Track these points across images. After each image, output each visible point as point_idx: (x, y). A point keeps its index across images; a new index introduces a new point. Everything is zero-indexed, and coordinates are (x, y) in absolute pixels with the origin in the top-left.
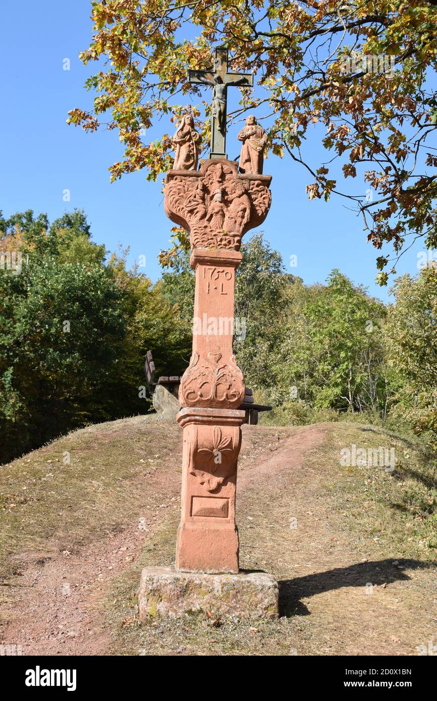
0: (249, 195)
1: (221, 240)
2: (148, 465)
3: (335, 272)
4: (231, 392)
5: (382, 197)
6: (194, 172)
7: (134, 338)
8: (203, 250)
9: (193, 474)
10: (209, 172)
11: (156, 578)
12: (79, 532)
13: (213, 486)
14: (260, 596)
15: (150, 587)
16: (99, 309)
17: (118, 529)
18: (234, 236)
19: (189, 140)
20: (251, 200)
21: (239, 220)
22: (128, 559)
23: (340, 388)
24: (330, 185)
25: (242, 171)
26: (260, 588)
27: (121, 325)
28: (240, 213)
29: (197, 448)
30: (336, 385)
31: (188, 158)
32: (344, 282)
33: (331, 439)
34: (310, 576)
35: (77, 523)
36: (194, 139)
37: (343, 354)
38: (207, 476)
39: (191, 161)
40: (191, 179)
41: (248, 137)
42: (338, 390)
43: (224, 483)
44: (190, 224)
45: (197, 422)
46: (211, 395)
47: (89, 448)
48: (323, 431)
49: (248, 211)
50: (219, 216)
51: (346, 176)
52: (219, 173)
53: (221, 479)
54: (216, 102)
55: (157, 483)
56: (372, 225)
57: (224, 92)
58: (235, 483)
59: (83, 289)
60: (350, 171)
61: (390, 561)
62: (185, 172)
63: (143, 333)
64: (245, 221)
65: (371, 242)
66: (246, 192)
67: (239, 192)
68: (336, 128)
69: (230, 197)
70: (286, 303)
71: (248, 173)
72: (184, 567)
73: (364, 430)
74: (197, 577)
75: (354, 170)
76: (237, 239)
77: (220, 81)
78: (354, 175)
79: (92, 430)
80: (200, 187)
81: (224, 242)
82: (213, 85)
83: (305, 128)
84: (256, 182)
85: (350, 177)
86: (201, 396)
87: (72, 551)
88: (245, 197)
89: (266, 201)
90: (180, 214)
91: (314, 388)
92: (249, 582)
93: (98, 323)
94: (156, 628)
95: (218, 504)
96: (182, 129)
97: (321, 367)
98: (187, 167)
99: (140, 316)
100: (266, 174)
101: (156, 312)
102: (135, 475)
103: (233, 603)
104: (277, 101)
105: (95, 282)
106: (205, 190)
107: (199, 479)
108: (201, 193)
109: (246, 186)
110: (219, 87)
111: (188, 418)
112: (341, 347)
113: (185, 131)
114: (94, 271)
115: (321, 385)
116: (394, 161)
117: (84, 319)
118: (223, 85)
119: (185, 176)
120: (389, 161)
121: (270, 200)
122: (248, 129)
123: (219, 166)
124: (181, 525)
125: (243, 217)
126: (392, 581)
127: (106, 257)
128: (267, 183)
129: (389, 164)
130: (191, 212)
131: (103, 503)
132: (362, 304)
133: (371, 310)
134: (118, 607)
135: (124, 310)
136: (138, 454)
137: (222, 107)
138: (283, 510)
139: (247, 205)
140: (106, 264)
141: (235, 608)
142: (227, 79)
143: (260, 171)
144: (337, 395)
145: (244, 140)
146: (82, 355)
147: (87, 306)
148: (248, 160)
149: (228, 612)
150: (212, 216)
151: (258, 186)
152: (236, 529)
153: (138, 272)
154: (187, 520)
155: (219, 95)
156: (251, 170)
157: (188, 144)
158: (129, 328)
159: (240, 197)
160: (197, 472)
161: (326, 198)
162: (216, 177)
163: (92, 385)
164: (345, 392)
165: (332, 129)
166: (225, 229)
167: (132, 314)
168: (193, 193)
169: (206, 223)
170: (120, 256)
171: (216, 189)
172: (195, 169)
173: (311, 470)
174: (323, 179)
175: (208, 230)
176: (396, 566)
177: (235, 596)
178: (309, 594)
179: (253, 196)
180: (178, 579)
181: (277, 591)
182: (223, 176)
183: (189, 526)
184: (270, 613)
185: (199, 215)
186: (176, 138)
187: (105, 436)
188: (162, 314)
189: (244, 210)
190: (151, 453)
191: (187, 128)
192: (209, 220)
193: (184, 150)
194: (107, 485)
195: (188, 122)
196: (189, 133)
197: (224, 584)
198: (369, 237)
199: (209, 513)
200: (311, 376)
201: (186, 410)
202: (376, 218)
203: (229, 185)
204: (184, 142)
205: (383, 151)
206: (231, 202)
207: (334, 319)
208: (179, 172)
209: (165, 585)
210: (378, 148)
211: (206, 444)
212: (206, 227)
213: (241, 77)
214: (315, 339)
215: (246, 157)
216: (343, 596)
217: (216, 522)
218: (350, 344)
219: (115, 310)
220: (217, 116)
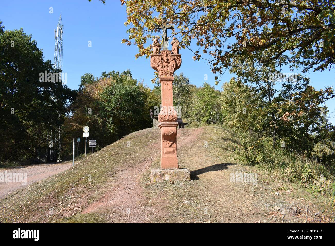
0: (175, 60)
1: (168, 74)
2: (152, 142)
3: (205, 83)
4: (173, 117)
5: (215, 59)
6: (159, 54)
7: (147, 106)
8: (163, 77)
9: (164, 142)
10: (163, 54)
11: (155, 172)
12: (133, 161)
13: (170, 144)
14: (185, 175)
15: (153, 174)
16: (136, 98)
17: (144, 160)
18: (172, 72)
19: (157, 45)
20: (176, 61)
21: (173, 67)
22: (147, 168)
23: (209, 117)
24: (200, 56)
25: (173, 53)
26: (185, 172)
27: (143, 102)
28: (173, 66)
29: (164, 134)
30: (207, 116)
31: (157, 50)
32: (208, 85)
33: (205, 131)
34: (200, 169)
35: (132, 159)
36: (158, 45)
37: (209, 107)
38: (168, 142)
39: (158, 51)
40: (158, 56)
41: (174, 43)
42: (208, 118)
43: (173, 144)
44: (158, 69)
45: (164, 126)
46: (168, 119)
47: (135, 138)
48: (203, 129)
49: (175, 65)
50: (167, 67)
51: (204, 53)
52: (166, 54)
53: (172, 143)
54: (164, 34)
55: (155, 147)
56: (213, 67)
57: (166, 31)
58: (176, 144)
59: (131, 93)
60: (205, 52)
61: (223, 164)
62: (156, 55)
63: (149, 105)
64: (174, 68)
65: (213, 72)
66: (174, 59)
67: (172, 59)
68: (200, 39)
69: (170, 61)
70: (191, 93)
71: (174, 54)
72: (163, 168)
73: (215, 128)
74: (166, 171)
75: (206, 51)
76: (172, 73)
77: (164, 27)
78: (206, 53)
79: (135, 133)
80: (161, 59)
81: (169, 74)
82: (163, 29)
83: (191, 40)
84: (177, 56)
85: (205, 53)
86: (165, 119)
87: (131, 167)
88: (174, 60)
89: (180, 61)
90: (155, 67)
91: (201, 117)
92: (181, 171)
93: (136, 102)
94: (156, 185)
95: (172, 150)
96: (154, 42)
97: (202, 111)
98: (157, 53)
99: (148, 100)
100: (179, 54)
101: (153, 98)
102: (149, 145)
103: (177, 177)
104: (182, 32)
105: (134, 90)
106: (162, 59)
107: (166, 143)
108: (161, 60)
109: (174, 57)
110: (164, 29)
111: (161, 126)
112: (208, 105)
113: (155, 43)
114: (134, 87)
115: (203, 117)
116: (218, 48)
117: (132, 101)
118: (166, 29)
119: (156, 56)
120: (216, 48)
121: (181, 61)
122: (174, 41)
123: (166, 52)
124: (161, 156)
125: (174, 67)
126: (223, 169)
127: (137, 83)
128: (180, 56)
129: (216, 49)
130: (159, 66)
131: (140, 153)
132: (213, 92)
133: (217, 93)
134: (145, 181)
135: (143, 98)
136: (149, 139)
137: (166, 35)
138: (192, 152)
139: (175, 63)
140: (137, 85)
141: (178, 179)
142: (166, 27)
143: (178, 53)
144: (208, 119)
145: (173, 44)
146: (132, 112)
147: (132, 97)
148: (174, 50)
149: (176, 180)
150: (165, 67)
151: (177, 57)
152: (177, 156)
153: (147, 86)
154: (163, 155)
155: (165, 31)
156: (175, 53)
157: (156, 46)
158: (145, 103)
159: (172, 61)
160: (165, 141)
161: (198, 60)
162: (165, 56)
163: (136, 121)
164: (210, 118)
165: (199, 40)
166: (169, 70)
167: (146, 99)
168: (159, 61)
169: (163, 69)
170: (141, 82)
171: (165, 59)
172: (159, 53)
173: (200, 140)
174: (197, 54)
175: (164, 71)
176: (224, 165)
177: (178, 175)
178: (199, 174)
179: (176, 60)
180: (161, 172)
181: (190, 173)
182: (167, 55)
183: (164, 156)
184: (188, 179)
185: (161, 67)
186: (153, 45)
187: (139, 134)
188: (155, 98)
189: (174, 64)
190: (153, 138)
191: (156, 42)
192: (164, 68)
193: (155, 48)
194: (141, 148)
195: (156, 40)
196: (156, 43)
197: (175, 172)
198: (212, 71)
199: (169, 152)
200: (200, 114)
201: (161, 123)
202: (213, 65)
203: (169, 57)
204: (155, 46)
205: (214, 45)
206: (170, 62)
207: (206, 97)
208: (154, 55)
209: (158, 173)
210: (213, 44)
211: (167, 132)
212: (163, 70)
213: (171, 26)
214: (200, 103)
215: (174, 49)
216: (209, 174)
217: (171, 155)
218: (211, 104)
219: (141, 98)
220: (164, 38)
